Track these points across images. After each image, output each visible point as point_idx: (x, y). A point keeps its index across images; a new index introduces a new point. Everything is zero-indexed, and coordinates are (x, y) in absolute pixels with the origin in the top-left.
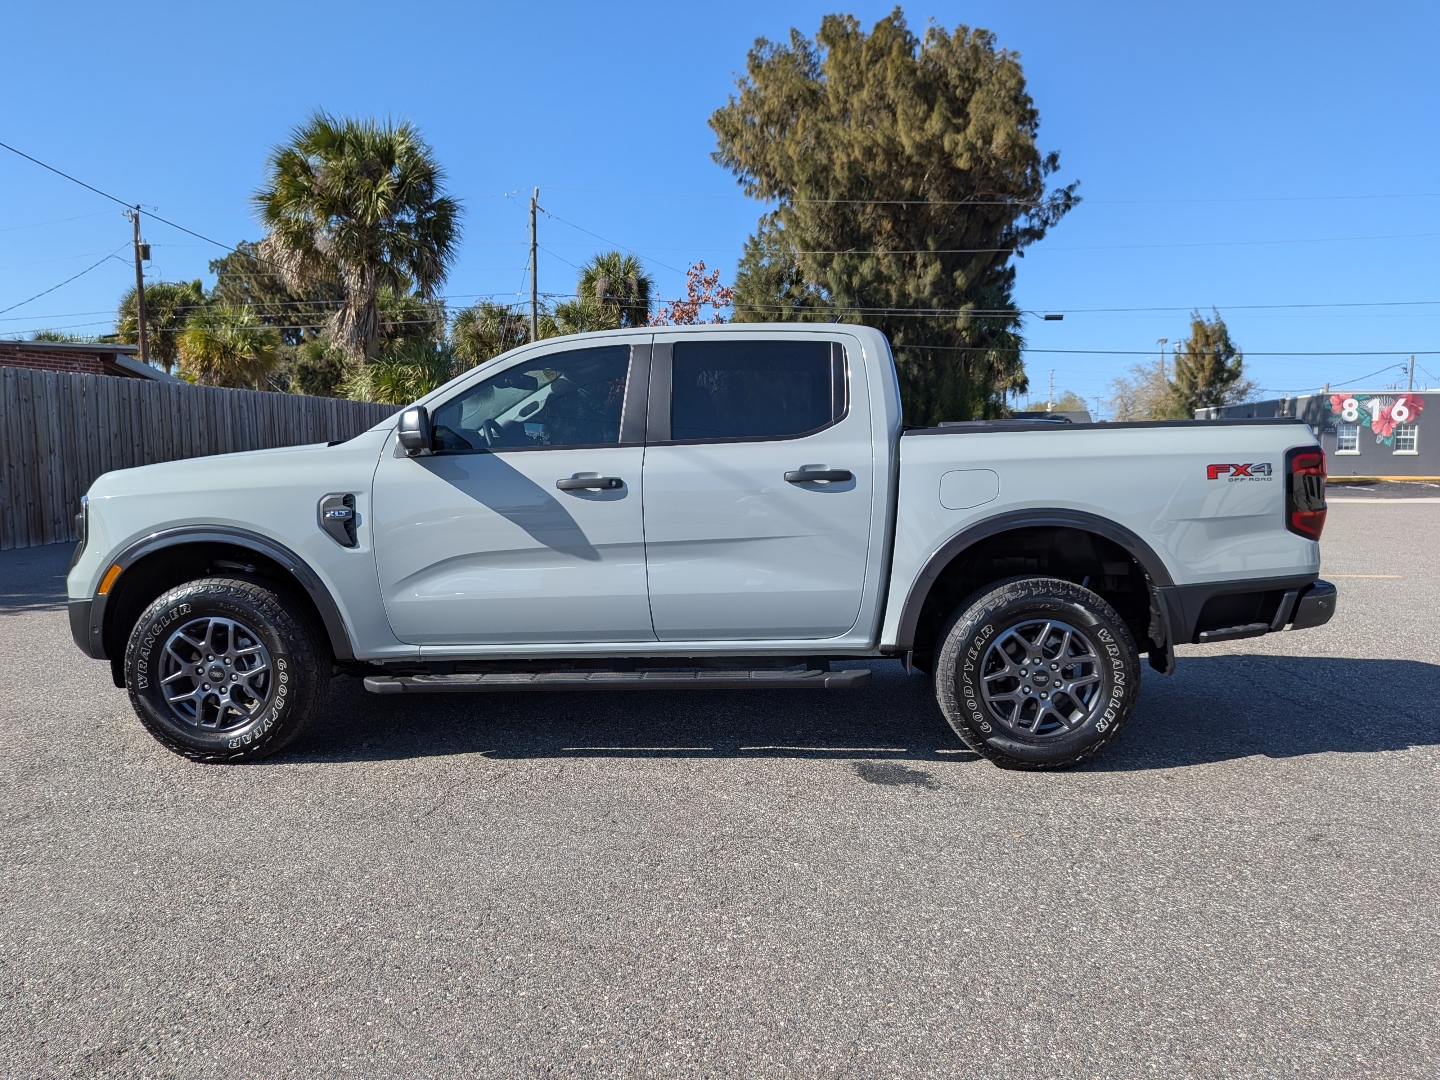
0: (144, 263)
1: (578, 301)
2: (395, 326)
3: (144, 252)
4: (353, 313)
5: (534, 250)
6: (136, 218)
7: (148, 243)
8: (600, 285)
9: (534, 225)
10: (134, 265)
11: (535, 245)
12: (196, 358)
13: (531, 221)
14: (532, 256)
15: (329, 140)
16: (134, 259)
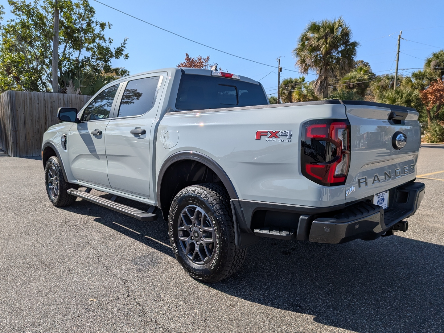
0: (280, 73)
1: (423, 70)
2: (353, 85)
3: (281, 70)
4: (320, 82)
5: (398, 54)
6: (279, 60)
7: (282, 67)
8: (433, 64)
9: (399, 45)
10: (278, 74)
11: (399, 52)
12: (296, 99)
13: (398, 43)
14: (397, 56)
15: (314, 28)
16: (278, 72)
